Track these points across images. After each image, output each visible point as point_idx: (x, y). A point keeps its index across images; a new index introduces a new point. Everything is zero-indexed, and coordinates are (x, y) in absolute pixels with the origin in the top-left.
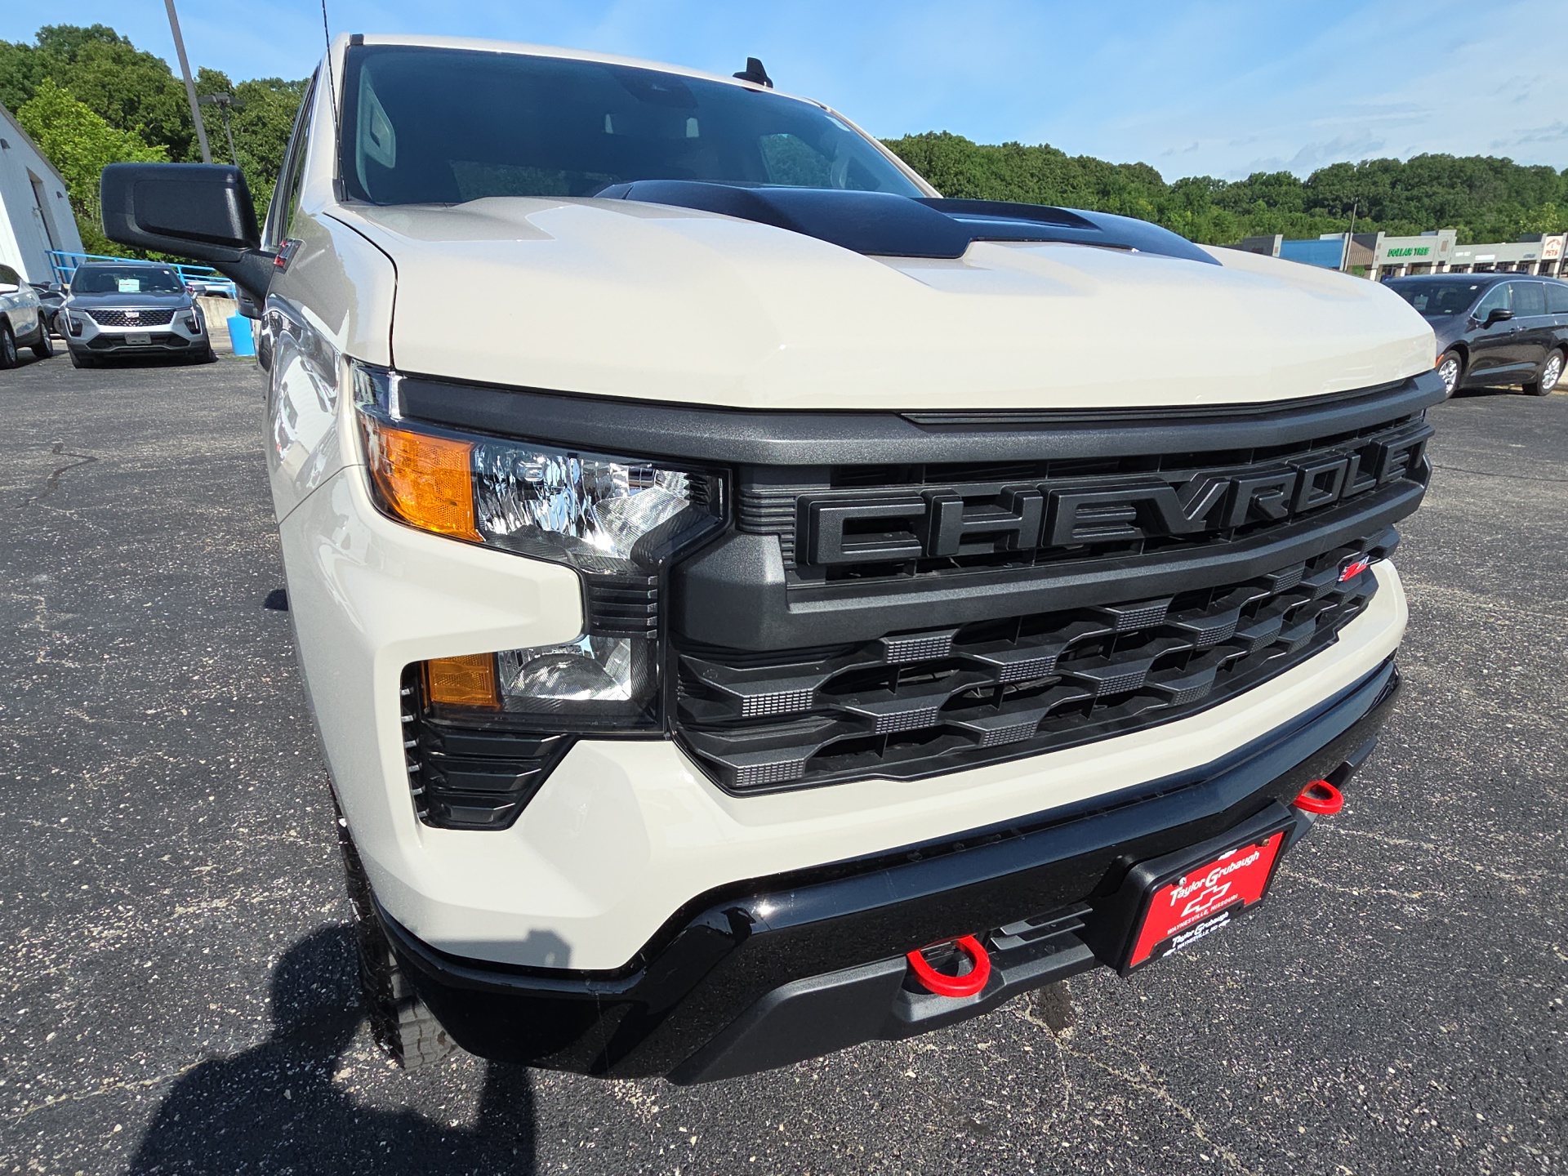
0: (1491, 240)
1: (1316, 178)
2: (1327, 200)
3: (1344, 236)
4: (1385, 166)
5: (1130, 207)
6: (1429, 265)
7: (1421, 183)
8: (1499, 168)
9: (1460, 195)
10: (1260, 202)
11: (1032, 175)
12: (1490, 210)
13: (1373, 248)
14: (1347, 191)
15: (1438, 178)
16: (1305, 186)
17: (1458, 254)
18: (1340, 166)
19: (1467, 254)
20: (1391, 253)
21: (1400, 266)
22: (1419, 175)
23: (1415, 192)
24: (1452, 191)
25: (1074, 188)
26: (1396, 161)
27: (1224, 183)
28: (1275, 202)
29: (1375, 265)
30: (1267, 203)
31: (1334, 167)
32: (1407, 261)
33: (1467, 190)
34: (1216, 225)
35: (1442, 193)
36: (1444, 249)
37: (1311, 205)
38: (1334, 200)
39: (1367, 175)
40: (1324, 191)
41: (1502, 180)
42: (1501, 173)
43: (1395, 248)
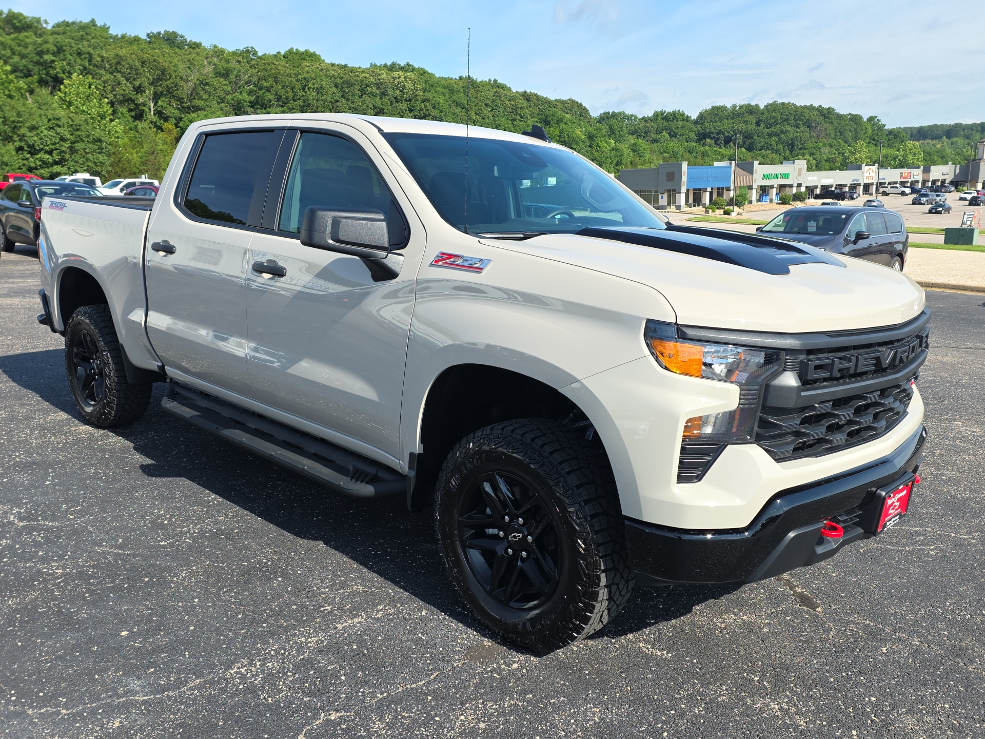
0: (827, 167)
1: (702, 117)
2: (713, 133)
3: (731, 164)
4: (750, 110)
5: (568, 135)
6: (791, 186)
7: (775, 124)
8: (827, 114)
9: (802, 133)
10: (664, 133)
11: (487, 105)
12: (824, 145)
13: (752, 173)
14: (726, 125)
15: (786, 120)
16: (696, 122)
17: (809, 178)
18: (718, 108)
19: (815, 178)
20: (765, 177)
21: (772, 187)
22: (774, 117)
23: (773, 129)
24: (798, 130)
25: (522, 117)
26: (757, 106)
27: (636, 117)
28: (675, 133)
29: (755, 186)
30: (670, 134)
31: (714, 108)
32: (776, 183)
33: (808, 130)
34: (634, 151)
35: (792, 133)
36: (800, 174)
37: (702, 137)
38: (718, 134)
39: (739, 115)
40: (709, 127)
41: (830, 123)
42: (828, 118)
43: (766, 173)
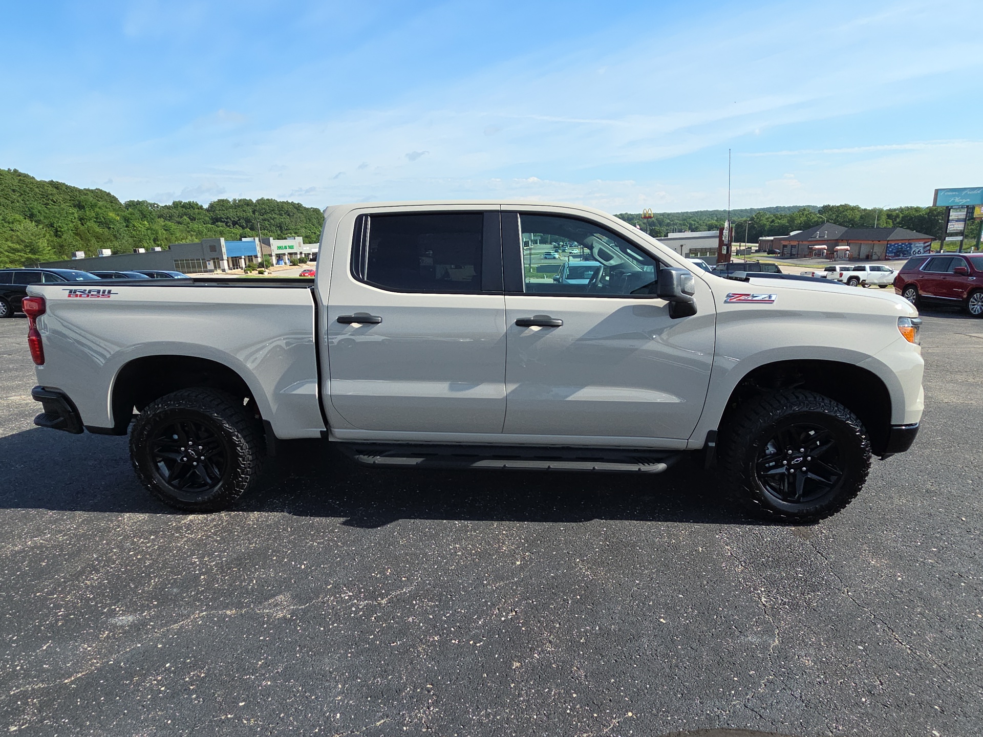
0: (308, 242)
1: (212, 207)
2: (223, 218)
3: (254, 239)
4: (248, 203)
5: (103, 217)
6: (296, 254)
7: (266, 213)
8: (298, 207)
9: (285, 219)
10: (185, 217)
11: (14, 191)
12: (301, 227)
13: (270, 246)
14: (231, 213)
15: (273, 210)
16: (207, 210)
17: (304, 248)
18: (223, 201)
19: (308, 248)
20: (279, 248)
21: (284, 254)
22: (264, 209)
23: (265, 216)
24: (282, 217)
25: (54, 202)
26: (250, 200)
27: (158, 206)
28: (193, 217)
29: (273, 254)
30: (189, 218)
31: (219, 201)
32: (286, 251)
33: (288, 217)
34: (166, 230)
35: (279, 219)
36: (300, 246)
37: (215, 220)
38: (227, 219)
39: (239, 206)
40: (220, 214)
41: (301, 213)
42: (299, 210)
43: (279, 245)
